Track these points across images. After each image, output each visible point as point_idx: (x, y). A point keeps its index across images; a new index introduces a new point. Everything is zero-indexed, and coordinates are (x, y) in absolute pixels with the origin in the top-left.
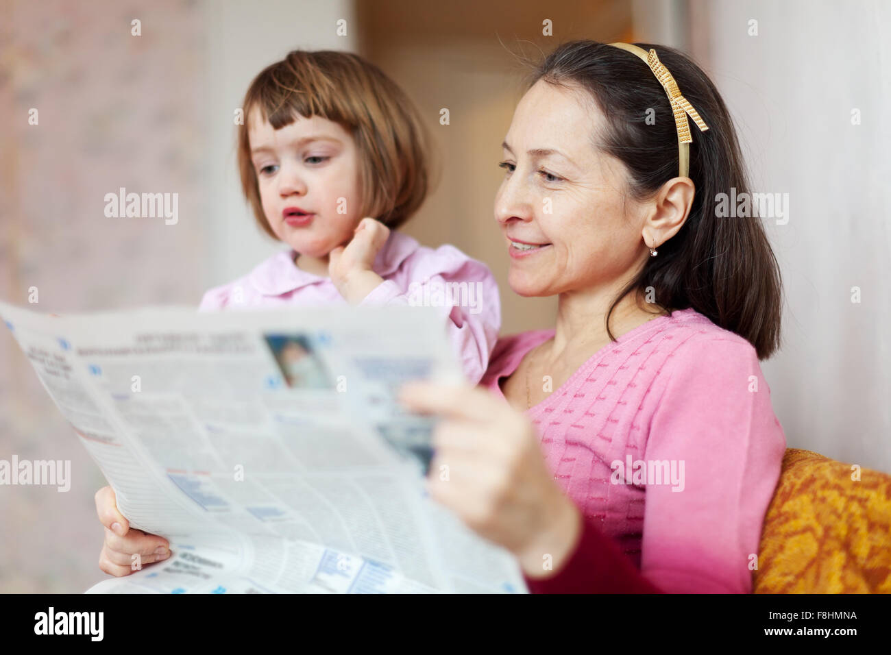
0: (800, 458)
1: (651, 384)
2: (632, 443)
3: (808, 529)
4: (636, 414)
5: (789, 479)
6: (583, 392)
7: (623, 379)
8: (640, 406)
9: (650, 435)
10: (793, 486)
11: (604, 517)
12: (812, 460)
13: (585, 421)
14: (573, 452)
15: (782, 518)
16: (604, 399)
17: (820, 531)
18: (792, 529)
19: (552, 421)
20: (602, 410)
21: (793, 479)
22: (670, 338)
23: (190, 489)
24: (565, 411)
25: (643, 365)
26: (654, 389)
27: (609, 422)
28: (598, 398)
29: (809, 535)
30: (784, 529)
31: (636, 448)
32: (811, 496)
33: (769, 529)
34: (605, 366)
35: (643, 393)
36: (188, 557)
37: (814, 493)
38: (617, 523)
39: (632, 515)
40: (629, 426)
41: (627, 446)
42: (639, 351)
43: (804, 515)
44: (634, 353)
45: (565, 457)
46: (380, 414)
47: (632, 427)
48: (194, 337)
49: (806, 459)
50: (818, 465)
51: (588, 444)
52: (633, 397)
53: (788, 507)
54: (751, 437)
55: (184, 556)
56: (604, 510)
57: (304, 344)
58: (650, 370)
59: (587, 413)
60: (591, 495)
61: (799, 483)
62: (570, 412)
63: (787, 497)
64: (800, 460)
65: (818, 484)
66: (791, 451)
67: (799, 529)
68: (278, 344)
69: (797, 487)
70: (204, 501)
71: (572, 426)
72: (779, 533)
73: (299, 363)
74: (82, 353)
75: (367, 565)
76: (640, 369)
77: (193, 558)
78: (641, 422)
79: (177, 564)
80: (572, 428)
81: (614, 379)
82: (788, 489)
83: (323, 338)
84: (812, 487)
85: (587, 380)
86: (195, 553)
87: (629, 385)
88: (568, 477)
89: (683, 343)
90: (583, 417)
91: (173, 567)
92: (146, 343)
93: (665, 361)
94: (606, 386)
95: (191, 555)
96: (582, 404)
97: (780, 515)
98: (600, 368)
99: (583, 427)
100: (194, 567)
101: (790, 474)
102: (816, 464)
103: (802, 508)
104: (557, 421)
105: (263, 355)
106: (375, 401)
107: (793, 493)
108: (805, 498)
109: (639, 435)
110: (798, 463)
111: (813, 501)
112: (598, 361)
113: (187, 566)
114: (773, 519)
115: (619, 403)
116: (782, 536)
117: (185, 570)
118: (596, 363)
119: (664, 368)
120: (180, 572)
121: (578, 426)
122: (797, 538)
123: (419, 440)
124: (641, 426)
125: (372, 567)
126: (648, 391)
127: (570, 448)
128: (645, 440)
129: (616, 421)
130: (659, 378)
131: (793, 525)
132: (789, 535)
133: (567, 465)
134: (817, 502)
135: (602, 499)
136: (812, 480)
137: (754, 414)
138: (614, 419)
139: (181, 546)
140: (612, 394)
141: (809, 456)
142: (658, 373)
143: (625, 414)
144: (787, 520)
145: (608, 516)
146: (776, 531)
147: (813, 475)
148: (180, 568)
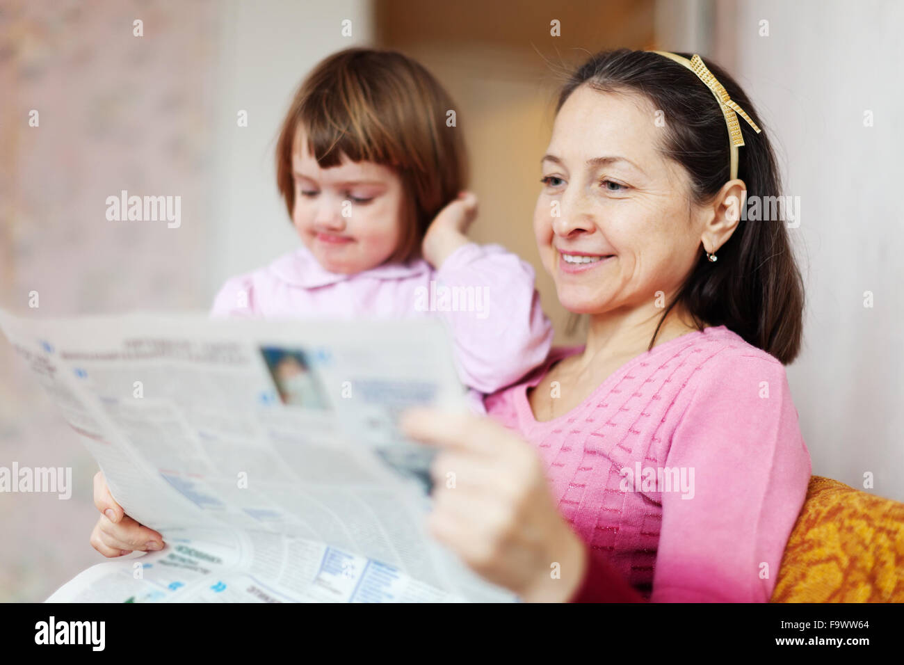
0: (826, 487)
1: (677, 396)
2: (652, 456)
3: (832, 558)
4: (659, 426)
5: (814, 506)
6: (606, 402)
7: (648, 391)
8: (664, 418)
9: (671, 449)
10: (818, 513)
11: (618, 529)
12: (838, 490)
13: (606, 430)
14: (590, 461)
15: (806, 546)
16: (627, 410)
17: (845, 562)
18: (817, 558)
19: (572, 430)
20: (624, 421)
21: (818, 506)
22: (699, 351)
23: (185, 489)
24: (587, 420)
25: (669, 378)
26: (677, 402)
27: (631, 433)
28: (622, 409)
29: (833, 564)
30: (808, 556)
31: (656, 461)
32: (838, 525)
33: (790, 555)
34: (631, 378)
35: (667, 405)
36: (184, 550)
37: (841, 521)
38: (631, 538)
39: (646, 530)
40: (650, 439)
41: (647, 458)
42: (667, 364)
43: (829, 543)
44: (662, 367)
45: (582, 466)
46: (380, 438)
47: (653, 439)
48: (186, 345)
49: (832, 487)
50: (845, 495)
51: (607, 453)
52: (657, 409)
53: (812, 534)
54: (775, 458)
55: (180, 549)
56: (618, 522)
57: (300, 360)
58: (676, 382)
59: (608, 423)
60: (605, 506)
61: (825, 511)
62: (591, 421)
63: (811, 524)
64: (825, 489)
65: (845, 513)
66: (815, 479)
67: (824, 558)
68: (275, 358)
69: (823, 514)
70: (199, 500)
71: (592, 434)
72: (802, 560)
73: (295, 380)
74: (66, 356)
75: (372, 564)
76: (667, 381)
77: (190, 552)
78: (663, 434)
79: (172, 556)
80: (592, 436)
81: (639, 392)
82: (812, 517)
83: (322, 356)
84: (839, 516)
85: (612, 391)
86: (191, 546)
87: (654, 397)
88: (583, 486)
89: (711, 357)
90: (604, 425)
91: (169, 560)
92: (135, 348)
93: (692, 374)
94: (631, 398)
95: (187, 548)
96: (605, 413)
97: (803, 542)
98: (626, 380)
99: (602, 436)
100: (191, 562)
101: (815, 501)
102: (843, 493)
103: (827, 536)
104: (577, 430)
105: (258, 368)
106: (374, 424)
107: (819, 520)
108: (831, 527)
109: (659, 448)
110: (823, 492)
111: (840, 529)
112: (625, 373)
113: (183, 560)
114: (795, 547)
115: (642, 414)
116: (804, 564)
117: (181, 563)
118: (623, 375)
119: (690, 381)
120: (176, 565)
121: (598, 435)
122: (820, 566)
123: (420, 464)
124: (663, 438)
125: (377, 567)
126: (673, 403)
127: (589, 457)
128: (666, 453)
129: (638, 433)
130: (683, 391)
131: (817, 553)
132: (811, 563)
133: (583, 473)
134: (844, 531)
135: (616, 510)
136: (839, 509)
137: (779, 435)
138: (636, 430)
139: (176, 540)
140: (636, 405)
141: (835, 485)
142: (684, 385)
143: (646, 426)
144: (811, 547)
145: (621, 529)
146: (799, 558)
147: (840, 504)
148: (176, 561)
